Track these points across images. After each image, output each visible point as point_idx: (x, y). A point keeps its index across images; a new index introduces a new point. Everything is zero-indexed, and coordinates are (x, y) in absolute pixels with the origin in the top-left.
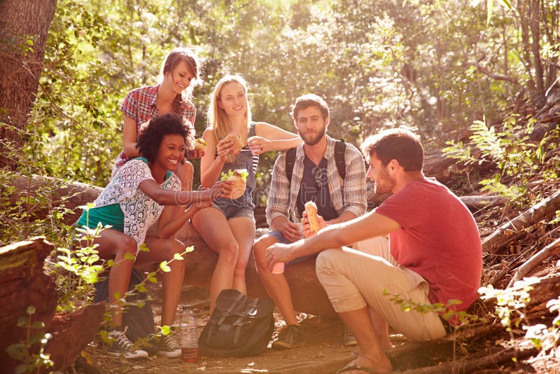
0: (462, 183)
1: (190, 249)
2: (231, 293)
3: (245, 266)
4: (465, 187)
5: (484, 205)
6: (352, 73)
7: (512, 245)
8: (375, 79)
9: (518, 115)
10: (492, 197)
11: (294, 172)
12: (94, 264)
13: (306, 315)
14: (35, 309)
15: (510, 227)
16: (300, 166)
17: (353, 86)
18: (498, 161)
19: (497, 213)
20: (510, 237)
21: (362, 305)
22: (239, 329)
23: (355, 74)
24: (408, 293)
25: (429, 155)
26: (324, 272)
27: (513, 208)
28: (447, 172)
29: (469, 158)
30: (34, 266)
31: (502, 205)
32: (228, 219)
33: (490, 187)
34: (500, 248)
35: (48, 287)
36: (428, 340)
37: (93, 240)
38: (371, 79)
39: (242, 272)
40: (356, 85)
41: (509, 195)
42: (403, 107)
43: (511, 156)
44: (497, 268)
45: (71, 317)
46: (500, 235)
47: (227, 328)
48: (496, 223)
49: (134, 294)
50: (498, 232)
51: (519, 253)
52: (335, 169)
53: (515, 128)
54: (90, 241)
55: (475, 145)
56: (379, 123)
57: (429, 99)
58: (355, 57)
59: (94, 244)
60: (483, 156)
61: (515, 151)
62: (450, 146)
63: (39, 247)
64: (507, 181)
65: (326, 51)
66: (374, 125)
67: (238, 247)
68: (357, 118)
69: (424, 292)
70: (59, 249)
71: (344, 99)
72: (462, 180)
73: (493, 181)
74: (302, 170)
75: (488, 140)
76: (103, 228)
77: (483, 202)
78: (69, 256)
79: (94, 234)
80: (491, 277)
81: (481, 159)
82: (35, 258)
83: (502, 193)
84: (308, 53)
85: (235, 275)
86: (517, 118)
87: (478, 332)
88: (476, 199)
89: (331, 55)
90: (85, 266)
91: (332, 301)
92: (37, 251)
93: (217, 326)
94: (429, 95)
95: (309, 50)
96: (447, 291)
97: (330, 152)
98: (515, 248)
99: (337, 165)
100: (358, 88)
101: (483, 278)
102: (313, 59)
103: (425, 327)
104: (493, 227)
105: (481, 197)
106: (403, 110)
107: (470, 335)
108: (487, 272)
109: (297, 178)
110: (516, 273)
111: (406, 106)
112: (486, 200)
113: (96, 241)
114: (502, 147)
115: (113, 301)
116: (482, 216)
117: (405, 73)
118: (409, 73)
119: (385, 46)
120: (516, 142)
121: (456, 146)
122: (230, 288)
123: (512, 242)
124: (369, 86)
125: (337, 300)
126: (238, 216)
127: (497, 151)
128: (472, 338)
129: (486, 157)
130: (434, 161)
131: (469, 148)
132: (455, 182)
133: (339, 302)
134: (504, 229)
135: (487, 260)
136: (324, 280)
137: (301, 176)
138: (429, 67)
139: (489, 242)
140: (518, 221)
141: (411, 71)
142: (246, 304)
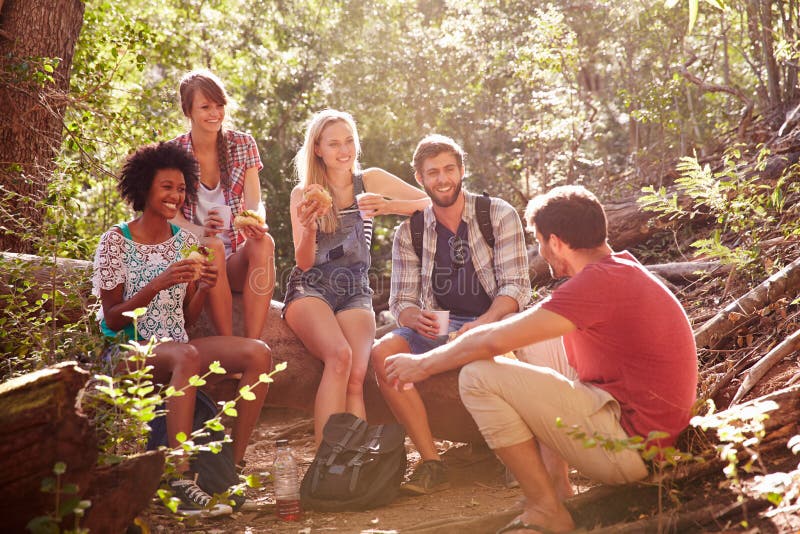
0: (667, 243)
1: (281, 367)
2: (343, 419)
3: (363, 378)
4: (671, 248)
5: (699, 276)
6: (507, 87)
7: (740, 334)
8: (541, 94)
9: (744, 144)
10: (711, 262)
11: (425, 245)
12: (148, 396)
13: (451, 443)
14: (65, 466)
15: (737, 309)
16: (432, 236)
17: (510, 104)
18: (717, 212)
19: (718, 287)
20: (737, 323)
21: (526, 437)
22: (356, 471)
23: (512, 87)
24: (590, 416)
25: (620, 203)
26: (471, 394)
27: (741, 278)
28: (646, 228)
29: (676, 209)
30: (62, 404)
31: (723, 275)
32: (336, 311)
33: (707, 250)
34: (723, 339)
35: (83, 433)
36: (624, 482)
37: (144, 360)
38: (534, 94)
39: (358, 387)
40: (514, 102)
41: (735, 261)
42: (581, 131)
43: (736, 205)
44: (719, 370)
45: (117, 472)
46: (723, 321)
47: (338, 470)
48: (717, 302)
49: (204, 434)
50: (719, 316)
51: (750, 344)
52: (479, 235)
53: (739, 165)
54: (141, 362)
55: (683, 190)
56: (548, 156)
57: (618, 116)
58: (511, 63)
59: (146, 365)
60: (695, 207)
61: (741, 197)
62: (649, 194)
63: (69, 378)
64: (731, 240)
65: (469, 56)
66: (541, 159)
67: (351, 352)
68: (516, 150)
69: (613, 414)
70: (97, 377)
71: (498, 123)
72: (667, 238)
73: (711, 241)
74: (435, 241)
75: (701, 183)
76: (159, 341)
77: (698, 273)
78: (111, 386)
79: (146, 353)
80: (711, 383)
81: (694, 210)
82: (63, 392)
83: (724, 257)
84: (443, 59)
85: (349, 392)
86: (742, 149)
87: (694, 470)
88: (688, 268)
89: (477, 61)
90: (134, 399)
91: (483, 433)
92: (65, 382)
93: (326, 467)
94: (618, 111)
95: (446, 55)
96: (645, 413)
97: (470, 212)
98: (744, 339)
99: (481, 229)
100: (517, 106)
101: (699, 385)
102: (453, 68)
103: (616, 464)
104: (713, 307)
105: (693, 263)
106: (582, 136)
107: (682, 475)
108: (705, 376)
109: (428, 253)
110: (747, 378)
111: (585, 130)
112: (702, 269)
113: (149, 361)
114: (722, 192)
115: (176, 445)
116: (697, 290)
117: (583, 79)
118: (589, 81)
119: (552, 50)
120: (741, 185)
121: (658, 194)
122: (343, 411)
123: (740, 331)
124: (532, 104)
125: (490, 432)
126: (349, 308)
127: (715, 197)
128: (685, 479)
129: (700, 208)
130: (626, 212)
131: (675, 196)
132: (657, 240)
133: (493, 435)
134: (729, 312)
135: (705, 359)
136: (471, 404)
137: (434, 250)
138: (616, 70)
139: (706, 331)
140: (748, 300)
141: (592, 76)
142: (366, 432)
